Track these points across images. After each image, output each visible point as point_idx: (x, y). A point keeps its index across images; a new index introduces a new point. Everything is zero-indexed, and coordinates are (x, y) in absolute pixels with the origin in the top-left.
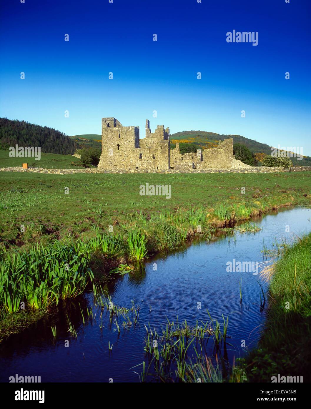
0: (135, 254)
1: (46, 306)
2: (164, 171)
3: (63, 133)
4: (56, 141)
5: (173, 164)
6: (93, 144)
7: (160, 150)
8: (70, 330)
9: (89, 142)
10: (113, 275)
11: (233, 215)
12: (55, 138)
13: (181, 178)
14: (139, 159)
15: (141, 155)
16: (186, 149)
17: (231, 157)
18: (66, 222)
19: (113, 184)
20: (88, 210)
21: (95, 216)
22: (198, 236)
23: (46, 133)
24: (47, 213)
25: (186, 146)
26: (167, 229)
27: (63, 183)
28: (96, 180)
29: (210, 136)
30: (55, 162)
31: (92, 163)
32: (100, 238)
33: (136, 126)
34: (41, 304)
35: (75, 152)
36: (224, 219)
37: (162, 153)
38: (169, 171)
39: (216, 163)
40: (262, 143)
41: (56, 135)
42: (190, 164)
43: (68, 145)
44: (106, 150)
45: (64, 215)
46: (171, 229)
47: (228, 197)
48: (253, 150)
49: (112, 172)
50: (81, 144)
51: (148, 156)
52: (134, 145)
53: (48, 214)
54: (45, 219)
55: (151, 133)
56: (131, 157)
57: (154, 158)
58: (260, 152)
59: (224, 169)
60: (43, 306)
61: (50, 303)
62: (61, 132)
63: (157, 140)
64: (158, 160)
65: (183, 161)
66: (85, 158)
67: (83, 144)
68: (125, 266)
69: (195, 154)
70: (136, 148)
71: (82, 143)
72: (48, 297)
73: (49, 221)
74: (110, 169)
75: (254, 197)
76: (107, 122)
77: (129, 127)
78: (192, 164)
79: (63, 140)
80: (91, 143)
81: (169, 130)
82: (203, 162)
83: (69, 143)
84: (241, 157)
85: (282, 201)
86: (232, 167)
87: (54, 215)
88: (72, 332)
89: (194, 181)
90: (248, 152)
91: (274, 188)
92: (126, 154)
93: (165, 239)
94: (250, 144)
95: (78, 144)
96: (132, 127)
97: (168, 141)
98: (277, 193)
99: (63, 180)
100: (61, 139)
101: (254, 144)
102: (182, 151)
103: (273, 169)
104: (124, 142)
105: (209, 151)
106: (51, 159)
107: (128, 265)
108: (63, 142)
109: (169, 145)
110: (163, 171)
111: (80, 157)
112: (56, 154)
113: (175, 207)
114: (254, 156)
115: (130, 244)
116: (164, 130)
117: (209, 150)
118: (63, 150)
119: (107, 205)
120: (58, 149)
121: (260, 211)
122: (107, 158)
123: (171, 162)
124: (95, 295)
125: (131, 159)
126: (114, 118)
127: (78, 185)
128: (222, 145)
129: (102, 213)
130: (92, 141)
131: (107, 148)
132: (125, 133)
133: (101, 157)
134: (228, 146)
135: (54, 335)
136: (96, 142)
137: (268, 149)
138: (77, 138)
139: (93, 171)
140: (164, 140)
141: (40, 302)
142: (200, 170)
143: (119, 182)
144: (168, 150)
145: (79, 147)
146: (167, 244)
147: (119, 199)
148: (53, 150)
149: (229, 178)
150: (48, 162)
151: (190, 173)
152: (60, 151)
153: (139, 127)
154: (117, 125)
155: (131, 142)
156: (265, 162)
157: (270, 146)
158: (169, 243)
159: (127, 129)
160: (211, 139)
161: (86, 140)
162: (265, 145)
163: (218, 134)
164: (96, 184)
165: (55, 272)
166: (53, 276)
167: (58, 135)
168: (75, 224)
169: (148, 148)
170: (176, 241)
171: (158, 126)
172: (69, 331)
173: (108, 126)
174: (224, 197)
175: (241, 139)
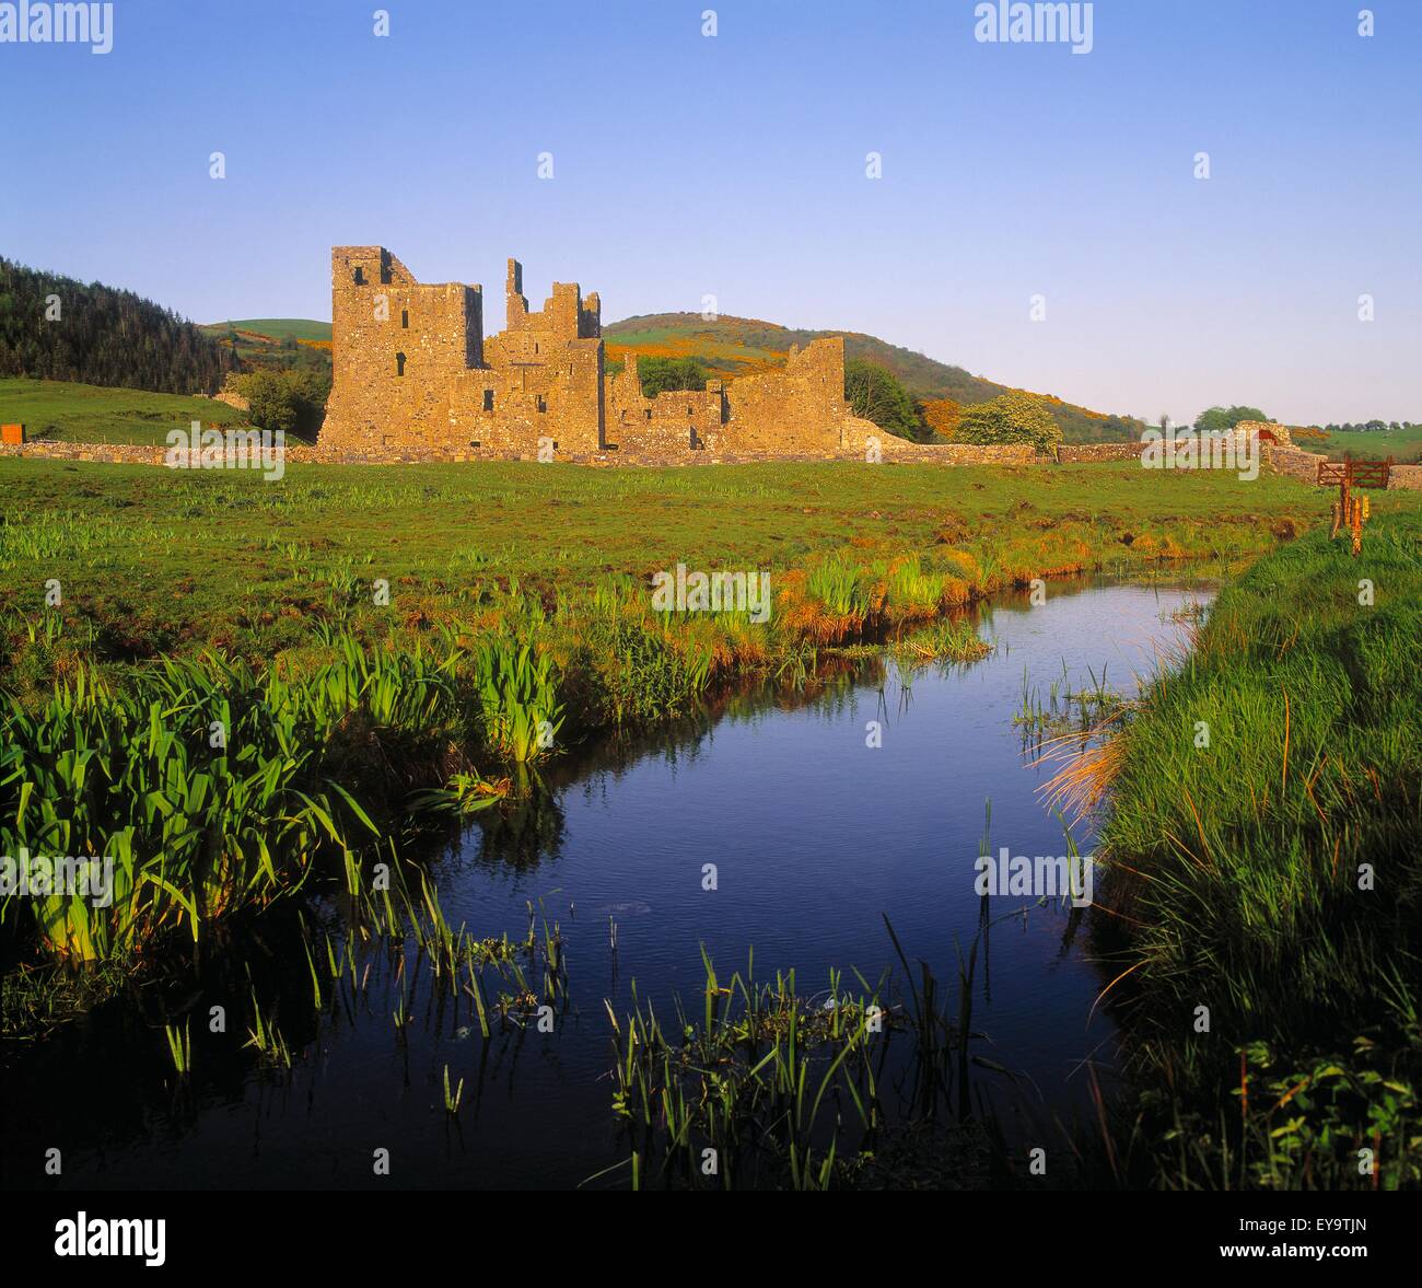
0: (510, 734)
1: (128, 948)
2: (582, 458)
3: (170, 309)
4: (144, 341)
5: (616, 434)
6: (295, 358)
7: (564, 377)
8: (258, 1039)
9: (281, 347)
10: (424, 816)
11: (880, 600)
12: (140, 332)
13: (649, 482)
14: (481, 411)
15: (489, 394)
16: (661, 379)
17: (835, 409)
18: (204, 617)
19: (386, 496)
20: (296, 574)
21: (325, 597)
22: (752, 676)
23: (99, 307)
24: (118, 584)
25: (660, 368)
26: (629, 641)
27: (176, 490)
28: (316, 482)
29: (751, 333)
30: (144, 422)
31: (293, 429)
32: (362, 662)
33: (471, 282)
34: (104, 939)
35: (224, 386)
36: (846, 612)
37: (575, 390)
38: (603, 457)
39: (781, 430)
40: (947, 364)
41: (141, 320)
42: (680, 435)
43: (194, 360)
44: (352, 373)
45: (192, 590)
46: (647, 642)
47: (847, 540)
48: (916, 388)
49: (376, 459)
50: (249, 357)
51: (519, 399)
52: (463, 357)
53: (122, 587)
54: (108, 602)
55: (527, 310)
56: (452, 402)
57: (542, 408)
58: (941, 397)
59: (812, 452)
60: (117, 945)
61: (149, 929)
62: (164, 308)
63: (554, 340)
64: (558, 417)
65: (653, 421)
66: (265, 408)
67: (257, 358)
68: (473, 783)
69: (699, 397)
70: (471, 368)
71: (252, 352)
72: (139, 905)
73: (127, 610)
74: (369, 449)
75: (942, 541)
76: (354, 264)
77: (445, 286)
78: (688, 434)
79: (171, 340)
80: (287, 354)
81: (599, 301)
82: (730, 426)
83: (198, 352)
84: (870, 411)
85: (1046, 556)
86: (841, 445)
87: (148, 590)
88: (269, 1048)
89: (704, 489)
90: (899, 393)
91: (1011, 515)
92: (431, 389)
93: (625, 681)
94: (901, 366)
95: (234, 354)
96: (454, 285)
97: (597, 342)
98: (1024, 529)
99: (176, 482)
100: (164, 336)
101: (917, 365)
102: (647, 387)
103: (993, 452)
104: (424, 345)
105: (754, 383)
106: (125, 411)
107: (483, 778)
108: (173, 346)
109: (601, 360)
110: (578, 458)
111: (244, 407)
112: (142, 393)
113: (647, 572)
114: (919, 411)
115: (489, 693)
116: (580, 303)
117: (752, 379)
118: (172, 377)
119: (372, 562)
120: (152, 374)
121: (972, 590)
122: (356, 408)
123: (610, 425)
124: (354, 896)
125: (451, 411)
126: (383, 250)
127: (242, 497)
128: (803, 362)
129: (353, 587)
130: (291, 345)
131: (353, 366)
132: (425, 311)
133: (331, 405)
134: (823, 367)
135: (180, 1067)
136: (310, 351)
137: (967, 385)
138: (232, 333)
139: (302, 456)
140: (579, 338)
141: (101, 930)
142: (720, 453)
143: (408, 492)
144: (595, 377)
145: (238, 365)
146: (632, 702)
147: (415, 542)
148: (129, 378)
149: (836, 481)
150: (109, 423)
151: (682, 465)
152: (159, 381)
153: (481, 286)
154: (394, 277)
155: (452, 344)
156: (960, 429)
157: (974, 375)
158: (642, 698)
159: (434, 293)
160: (757, 345)
161: (267, 342)
162: (958, 372)
163: (784, 328)
164: (316, 494)
165: (170, 793)
166: (158, 812)
167: (152, 318)
168: (244, 623)
169: (518, 370)
170: (667, 691)
171: (557, 286)
172: (253, 1047)
173: (359, 279)
174: (830, 539)
175: (868, 349)
